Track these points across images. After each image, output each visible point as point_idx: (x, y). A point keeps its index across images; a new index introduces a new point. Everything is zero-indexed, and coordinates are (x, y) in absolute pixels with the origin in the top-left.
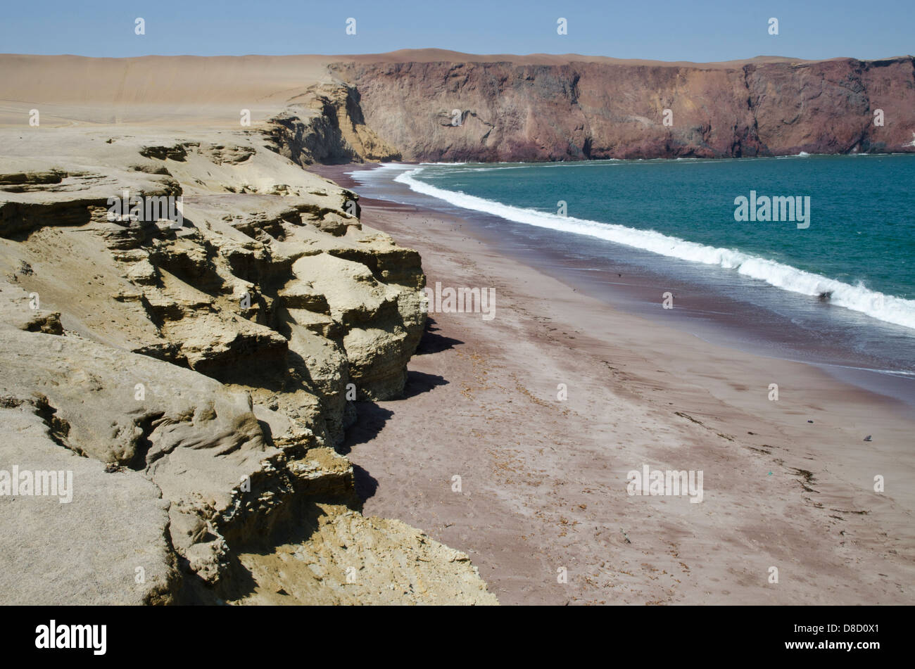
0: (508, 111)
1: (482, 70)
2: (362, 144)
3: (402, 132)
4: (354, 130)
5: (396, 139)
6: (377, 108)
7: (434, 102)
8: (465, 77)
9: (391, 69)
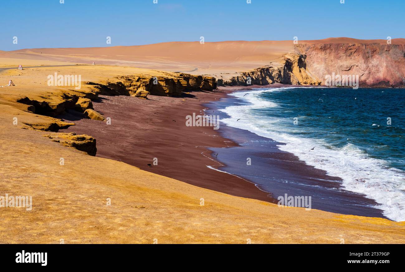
0: (374, 65)
1: (364, 47)
2: (302, 78)
3: (323, 73)
4: (300, 71)
5: (320, 76)
6: (313, 63)
7: (339, 61)
8: (355, 50)
9: (321, 47)
